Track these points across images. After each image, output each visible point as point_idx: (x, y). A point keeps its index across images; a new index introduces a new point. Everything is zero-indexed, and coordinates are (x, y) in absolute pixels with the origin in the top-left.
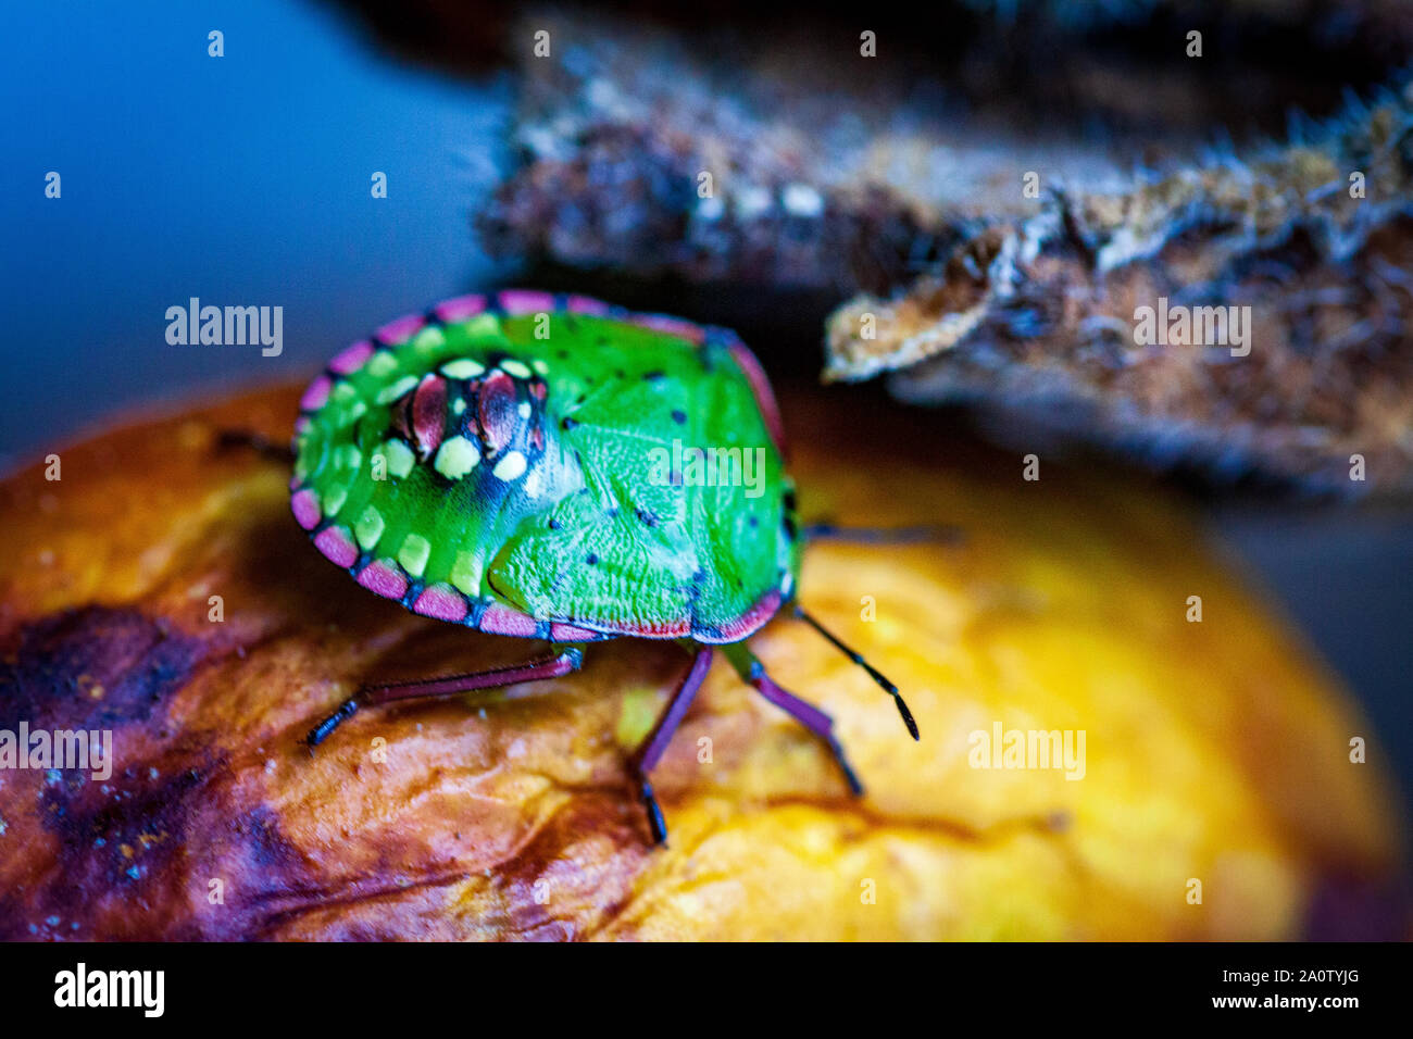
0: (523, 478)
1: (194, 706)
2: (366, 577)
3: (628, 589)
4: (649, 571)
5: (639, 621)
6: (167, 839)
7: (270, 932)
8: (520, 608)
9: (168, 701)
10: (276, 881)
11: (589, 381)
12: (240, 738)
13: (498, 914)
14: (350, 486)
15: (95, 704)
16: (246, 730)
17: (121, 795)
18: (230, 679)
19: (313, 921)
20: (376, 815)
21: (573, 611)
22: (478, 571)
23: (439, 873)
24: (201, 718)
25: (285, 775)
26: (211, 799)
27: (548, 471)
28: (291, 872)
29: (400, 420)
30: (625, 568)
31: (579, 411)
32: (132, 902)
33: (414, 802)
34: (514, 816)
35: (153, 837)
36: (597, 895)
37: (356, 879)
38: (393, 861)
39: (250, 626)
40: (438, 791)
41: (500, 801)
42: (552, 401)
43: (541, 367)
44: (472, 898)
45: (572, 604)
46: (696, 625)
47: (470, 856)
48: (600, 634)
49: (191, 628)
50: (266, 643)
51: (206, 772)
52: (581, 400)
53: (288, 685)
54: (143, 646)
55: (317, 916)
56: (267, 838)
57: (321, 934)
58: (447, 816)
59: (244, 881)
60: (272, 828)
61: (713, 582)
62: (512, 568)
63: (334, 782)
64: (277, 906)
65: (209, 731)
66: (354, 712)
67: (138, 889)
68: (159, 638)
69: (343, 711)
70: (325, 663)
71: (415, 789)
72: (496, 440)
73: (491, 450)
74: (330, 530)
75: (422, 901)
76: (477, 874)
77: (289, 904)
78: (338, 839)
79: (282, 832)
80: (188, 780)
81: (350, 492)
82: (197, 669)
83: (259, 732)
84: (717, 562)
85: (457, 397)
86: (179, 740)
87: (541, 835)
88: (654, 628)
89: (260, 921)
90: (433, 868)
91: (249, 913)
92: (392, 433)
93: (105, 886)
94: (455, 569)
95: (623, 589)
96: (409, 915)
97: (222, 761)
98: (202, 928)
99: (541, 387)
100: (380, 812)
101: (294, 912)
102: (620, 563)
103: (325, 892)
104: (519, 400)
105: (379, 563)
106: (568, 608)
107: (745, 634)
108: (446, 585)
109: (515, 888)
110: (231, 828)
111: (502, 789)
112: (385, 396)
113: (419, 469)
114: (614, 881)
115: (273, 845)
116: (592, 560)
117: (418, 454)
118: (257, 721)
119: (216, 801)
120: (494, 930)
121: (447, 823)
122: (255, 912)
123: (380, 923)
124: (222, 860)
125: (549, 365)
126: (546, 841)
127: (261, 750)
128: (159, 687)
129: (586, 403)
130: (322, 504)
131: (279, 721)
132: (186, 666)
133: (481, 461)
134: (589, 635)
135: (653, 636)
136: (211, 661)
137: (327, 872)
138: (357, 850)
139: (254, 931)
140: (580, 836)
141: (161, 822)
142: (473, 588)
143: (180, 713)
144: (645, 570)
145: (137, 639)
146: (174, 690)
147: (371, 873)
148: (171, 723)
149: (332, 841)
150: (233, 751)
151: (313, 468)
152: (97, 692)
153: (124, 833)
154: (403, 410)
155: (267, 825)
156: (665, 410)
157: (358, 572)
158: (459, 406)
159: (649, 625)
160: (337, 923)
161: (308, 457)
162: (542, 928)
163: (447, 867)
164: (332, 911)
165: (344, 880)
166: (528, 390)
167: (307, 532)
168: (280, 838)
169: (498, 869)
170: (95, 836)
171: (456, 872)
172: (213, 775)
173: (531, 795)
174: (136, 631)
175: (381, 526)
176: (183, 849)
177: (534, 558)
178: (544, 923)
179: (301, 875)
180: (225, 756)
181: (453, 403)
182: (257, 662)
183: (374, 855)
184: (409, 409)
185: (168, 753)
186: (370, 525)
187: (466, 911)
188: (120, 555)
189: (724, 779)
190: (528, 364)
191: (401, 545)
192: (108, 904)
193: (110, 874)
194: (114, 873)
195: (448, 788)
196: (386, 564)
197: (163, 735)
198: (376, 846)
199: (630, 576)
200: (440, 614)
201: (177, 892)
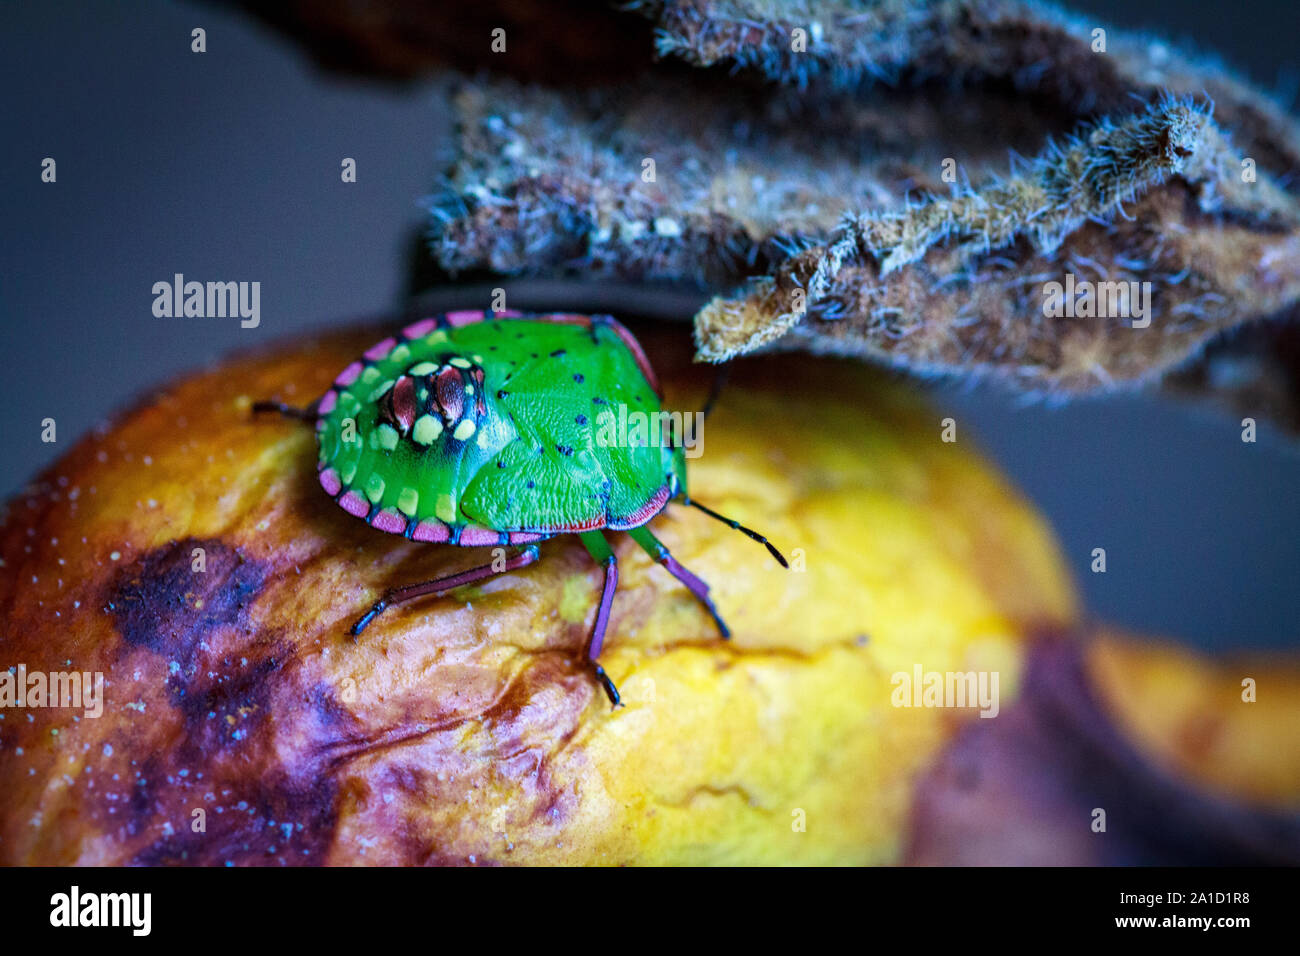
0: (475, 436)
1: (267, 610)
2: (377, 522)
3: (559, 501)
4: (571, 487)
5: (569, 522)
6: (258, 710)
7: (334, 772)
8: (485, 525)
9: (249, 607)
10: (336, 735)
11: (513, 363)
12: (301, 633)
13: (490, 748)
14: (358, 461)
15: (198, 614)
16: (306, 626)
17: (223, 679)
18: (291, 589)
19: (363, 762)
20: (402, 684)
21: (523, 522)
22: (454, 505)
23: (447, 722)
24: (273, 619)
25: (337, 658)
26: (286, 679)
27: (492, 429)
28: (346, 728)
29: (385, 410)
30: (555, 488)
31: (507, 385)
32: (237, 757)
33: (428, 672)
34: (495, 677)
35: (248, 709)
36: (555, 729)
37: (389, 729)
38: (414, 715)
39: (300, 548)
40: (442, 663)
41: (485, 667)
42: (488, 382)
43: (478, 359)
44: (471, 738)
45: (522, 518)
46: (609, 518)
47: (467, 707)
48: (544, 535)
49: (260, 553)
50: (313, 562)
51: (280, 659)
52: (508, 377)
53: (333, 593)
54: (227, 568)
55: (366, 758)
56: (328, 705)
57: (370, 771)
58: (449, 681)
59: (314, 737)
60: (330, 697)
61: (618, 487)
62: (476, 500)
63: (370, 662)
64: (337, 752)
65: (279, 629)
66: (382, 610)
67: (242, 746)
68: (239, 562)
69: (375, 608)
70: (356, 575)
71: (427, 664)
72: (452, 413)
73: (450, 420)
74: (348, 493)
75: (436, 742)
76: (472, 719)
77: (346, 750)
78: (377, 702)
79: (337, 700)
80: (269, 666)
81: (358, 467)
82: (267, 583)
83: (315, 627)
84: (618, 473)
85: (421, 388)
86: (259, 636)
87: (514, 688)
88: (581, 525)
89: (326, 764)
90: (441, 717)
91: (317, 759)
92: (381, 420)
93: (218, 746)
94: (438, 506)
95: (556, 503)
96: (430, 754)
97: (291, 651)
98: (287, 772)
99: (479, 373)
100: (404, 681)
101: (351, 755)
102: (551, 484)
103: (369, 740)
104: (465, 384)
105: (385, 511)
106: (519, 521)
107: (645, 520)
108: (433, 519)
109: (500, 728)
110: (301, 698)
111: (486, 659)
112: (373, 397)
113: (403, 442)
114: (567, 717)
115: (332, 710)
116: (531, 485)
117: (401, 432)
118: (313, 620)
119: (289, 680)
120: (488, 759)
121: (450, 685)
122: (322, 758)
123: (410, 760)
124: (297, 723)
125: (483, 357)
126: (518, 691)
127: (317, 641)
128: (242, 599)
129: (511, 379)
130: (341, 478)
131: (328, 619)
132: (260, 581)
133: (444, 429)
134: (537, 537)
135: (580, 531)
136: (278, 578)
137: (369, 726)
138: (390, 710)
139: (323, 772)
140: (541, 685)
141: (253, 698)
142: (451, 517)
143: (258, 616)
144: (569, 486)
145: (222, 563)
146: (252, 600)
147: (400, 724)
148: (252, 624)
149: (372, 704)
150: (298, 642)
151: (331, 454)
152: (199, 604)
153: (228, 707)
154: (386, 403)
155: (326, 696)
156: (569, 375)
157: (372, 520)
158: (424, 394)
159: (577, 523)
160: (380, 763)
161: (327, 447)
162: (520, 755)
163: (451, 715)
164: (376, 754)
165: (381, 731)
166: (470, 376)
167: (333, 498)
168: (335, 702)
169: (487, 714)
170: (208, 710)
171: (458, 718)
172: (286, 661)
173: (505, 659)
174: (221, 558)
175: (383, 485)
176: (270, 717)
177: (490, 491)
178: (521, 752)
179: (353, 729)
180: (293, 646)
181: (420, 393)
182: (308, 578)
183: (401, 711)
184: (390, 401)
185: (252, 646)
186: (377, 486)
187: (468, 748)
188: (203, 500)
189: (634, 634)
190: (469, 359)
191: (398, 495)
192: (220, 759)
193: (221, 737)
194: (223, 736)
195: (450, 660)
196: (390, 511)
197: (248, 633)
198: (402, 705)
199: (559, 492)
200: (431, 539)
201: (268, 748)
